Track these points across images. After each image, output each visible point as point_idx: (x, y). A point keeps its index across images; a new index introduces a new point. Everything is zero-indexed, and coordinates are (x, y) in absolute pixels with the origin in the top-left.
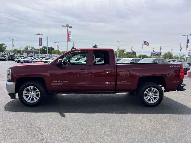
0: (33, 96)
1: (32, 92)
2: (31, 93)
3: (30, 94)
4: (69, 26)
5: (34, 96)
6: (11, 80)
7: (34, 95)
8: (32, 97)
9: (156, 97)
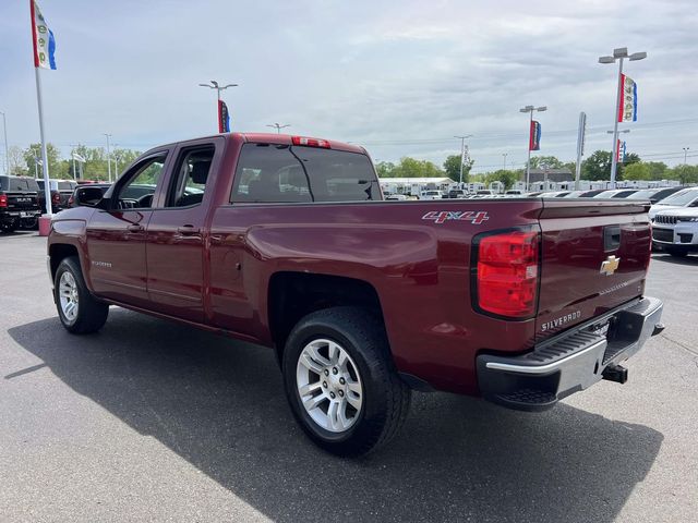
4: (625, 55)
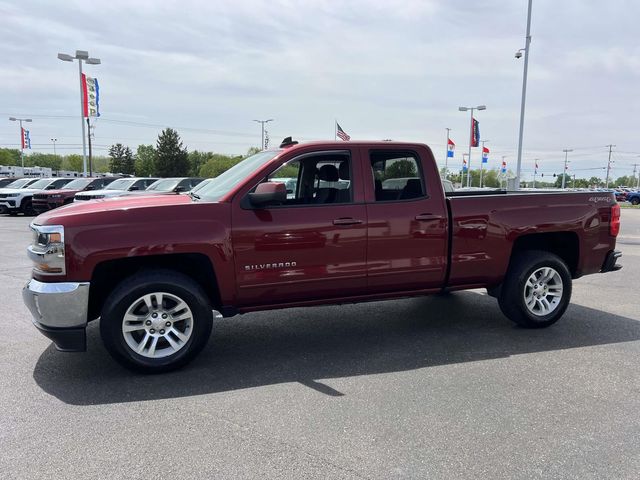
0: (162, 331)
1: (160, 315)
2: (152, 320)
3: (149, 323)
4: (86, 58)
5: (167, 332)
6: (64, 273)
7: (167, 325)
8: (156, 336)
9: (552, 297)
